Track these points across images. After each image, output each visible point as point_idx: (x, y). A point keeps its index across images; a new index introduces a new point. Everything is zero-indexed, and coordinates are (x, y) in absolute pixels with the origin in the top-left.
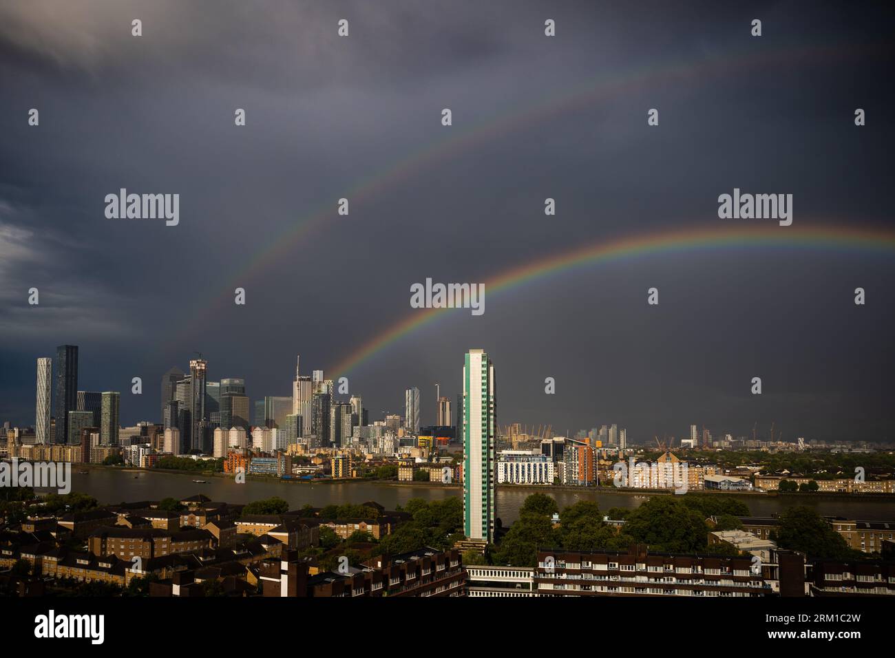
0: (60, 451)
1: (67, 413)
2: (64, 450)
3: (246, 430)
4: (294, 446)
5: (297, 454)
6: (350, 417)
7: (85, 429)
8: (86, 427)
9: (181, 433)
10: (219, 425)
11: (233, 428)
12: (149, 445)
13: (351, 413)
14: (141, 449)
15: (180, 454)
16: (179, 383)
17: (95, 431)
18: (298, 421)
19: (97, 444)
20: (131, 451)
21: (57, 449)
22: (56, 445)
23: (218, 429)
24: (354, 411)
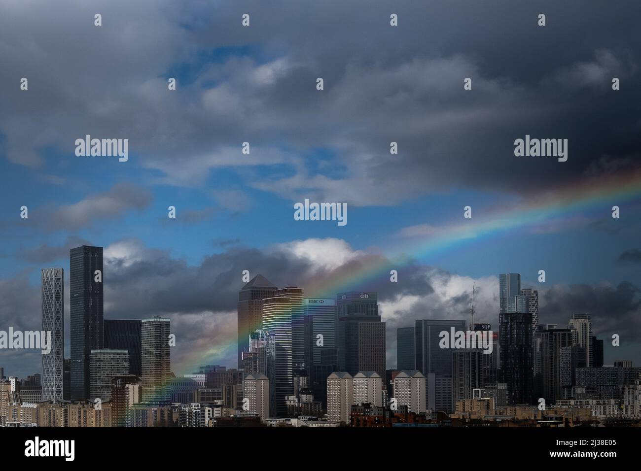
0: (80, 413)
1: (88, 354)
2: (85, 411)
3: (382, 377)
4: (467, 403)
5: (473, 417)
6: (570, 351)
7: (117, 378)
8: (119, 375)
9: (271, 383)
10: (335, 369)
11: (360, 374)
12: (219, 402)
13: (570, 343)
14: (207, 409)
15: (271, 416)
16: (266, 301)
17: (133, 381)
18: (474, 361)
19: (137, 401)
20: (190, 413)
21: (73, 409)
22: (73, 403)
23: (333, 375)
24: (577, 341)
